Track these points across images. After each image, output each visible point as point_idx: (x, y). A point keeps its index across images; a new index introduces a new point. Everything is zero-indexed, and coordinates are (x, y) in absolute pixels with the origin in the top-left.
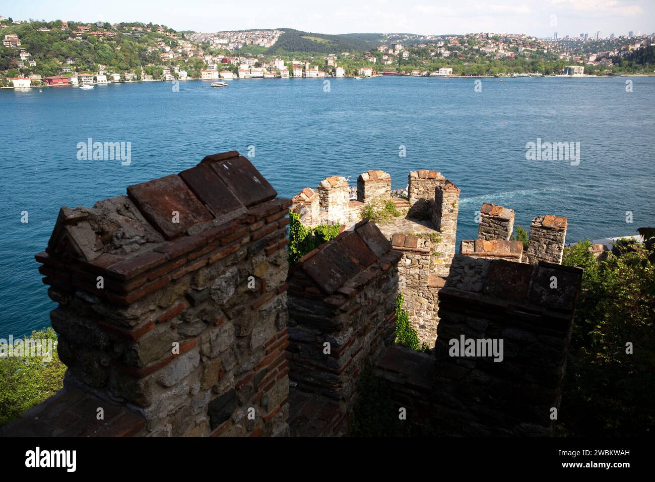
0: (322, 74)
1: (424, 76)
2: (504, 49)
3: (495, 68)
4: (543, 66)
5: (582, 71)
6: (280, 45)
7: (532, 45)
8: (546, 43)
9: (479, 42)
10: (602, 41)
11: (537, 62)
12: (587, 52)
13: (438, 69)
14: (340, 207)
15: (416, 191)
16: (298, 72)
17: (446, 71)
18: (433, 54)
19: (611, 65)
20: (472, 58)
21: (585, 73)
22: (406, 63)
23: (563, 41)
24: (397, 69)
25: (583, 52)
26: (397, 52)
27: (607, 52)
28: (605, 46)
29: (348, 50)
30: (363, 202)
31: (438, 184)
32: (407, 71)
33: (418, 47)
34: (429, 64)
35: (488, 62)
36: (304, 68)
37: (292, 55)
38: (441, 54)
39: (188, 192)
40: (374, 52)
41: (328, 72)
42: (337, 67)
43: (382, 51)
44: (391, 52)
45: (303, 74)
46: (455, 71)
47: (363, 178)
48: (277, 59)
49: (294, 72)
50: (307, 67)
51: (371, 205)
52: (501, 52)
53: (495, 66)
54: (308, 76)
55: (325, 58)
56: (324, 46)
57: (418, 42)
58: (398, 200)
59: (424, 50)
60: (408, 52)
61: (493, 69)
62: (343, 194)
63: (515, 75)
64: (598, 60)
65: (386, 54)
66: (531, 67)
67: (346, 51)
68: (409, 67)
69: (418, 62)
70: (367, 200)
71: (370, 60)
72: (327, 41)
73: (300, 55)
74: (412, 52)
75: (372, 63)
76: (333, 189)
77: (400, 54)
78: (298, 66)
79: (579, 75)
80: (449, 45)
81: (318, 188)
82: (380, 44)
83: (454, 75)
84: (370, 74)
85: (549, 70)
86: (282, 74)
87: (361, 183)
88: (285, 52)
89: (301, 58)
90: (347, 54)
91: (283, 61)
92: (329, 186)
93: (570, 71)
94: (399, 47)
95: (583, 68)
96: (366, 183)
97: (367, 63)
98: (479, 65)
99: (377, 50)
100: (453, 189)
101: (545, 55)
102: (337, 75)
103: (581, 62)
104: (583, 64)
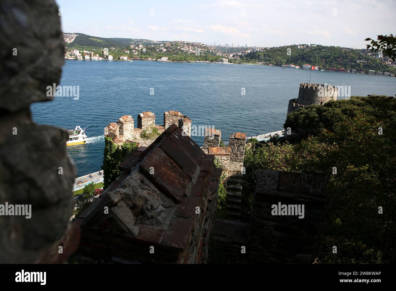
0: (101, 59)
1: (154, 61)
2: (192, 49)
3: (189, 58)
4: (210, 58)
5: (227, 61)
6: (76, 42)
7: (205, 48)
8: (211, 47)
9: (180, 45)
10: (235, 48)
11: (207, 56)
12: (228, 52)
13: (161, 58)
14: (129, 132)
15: (168, 122)
16: (87, 57)
17: (165, 59)
18: (158, 50)
19: (239, 59)
20: (177, 53)
21: (228, 62)
22: (145, 54)
23: (218, 47)
24: (140, 57)
25: (227, 52)
26: (140, 49)
27: (237, 53)
28: (236, 50)
29: (114, 46)
30: (141, 128)
31: (179, 118)
32: (145, 58)
33: (150, 46)
34: (156, 55)
35: (185, 55)
36: (91, 55)
37: (83, 48)
38: (162, 50)
39: (171, 161)
40: (128, 48)
41: (104, 57)
42: (109, 55)
43: (132, 48)
44: (137, 48)
45: (90, 58)
46: (169, 59)
47: (141, 116)
48: (75, 50)
49: (85, 57)
50: (92, 55)
51: (145, 130)
52: (191, 50)
53: (188, 57)
54: (93, 59)
55: (102, 50)
56: (101, 43)
57: (150, 44)
58: (159, 127)
59: (154, 48)
60: (145, 49)
61: (187, 58)
62: (131, 125)
63: (198, 62)
64: (233, 56)
65: (134, 49)
66: (205, 58)
67: (113, 47)
68: (146, 56)
69: (151, 54)
70: (143, 127)
71: (126, 52)
72: (102, 41)
73: (88, 48)
74: (147, 49)
75: (127, 53)
76: (126, 122)
77: (142, 50)
78: (87, 54)
79: (226, 63)
80: (166, 46)
81: (117, 122)
82: (131, 44)
83: (169, 61)
84: (126, 59)
85: (213, 60)
86: (78, 58)
87: (140, 118)
88: (79, 46)
89: (88, 49)
90: (114, 48)
91: (78, 51)
92: (123, 121)
93: (222, 61)
94: (141, 46)
95: (227, 60)
96: (142, 119)
97: (125, 53)
98: (181, 56)
99: (130, 47)
100: (188, 120)
101: (211, 53)
102: (109, 59)
103: (227, 57)
104: (227, 58)
